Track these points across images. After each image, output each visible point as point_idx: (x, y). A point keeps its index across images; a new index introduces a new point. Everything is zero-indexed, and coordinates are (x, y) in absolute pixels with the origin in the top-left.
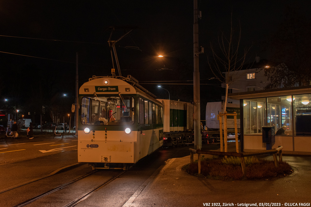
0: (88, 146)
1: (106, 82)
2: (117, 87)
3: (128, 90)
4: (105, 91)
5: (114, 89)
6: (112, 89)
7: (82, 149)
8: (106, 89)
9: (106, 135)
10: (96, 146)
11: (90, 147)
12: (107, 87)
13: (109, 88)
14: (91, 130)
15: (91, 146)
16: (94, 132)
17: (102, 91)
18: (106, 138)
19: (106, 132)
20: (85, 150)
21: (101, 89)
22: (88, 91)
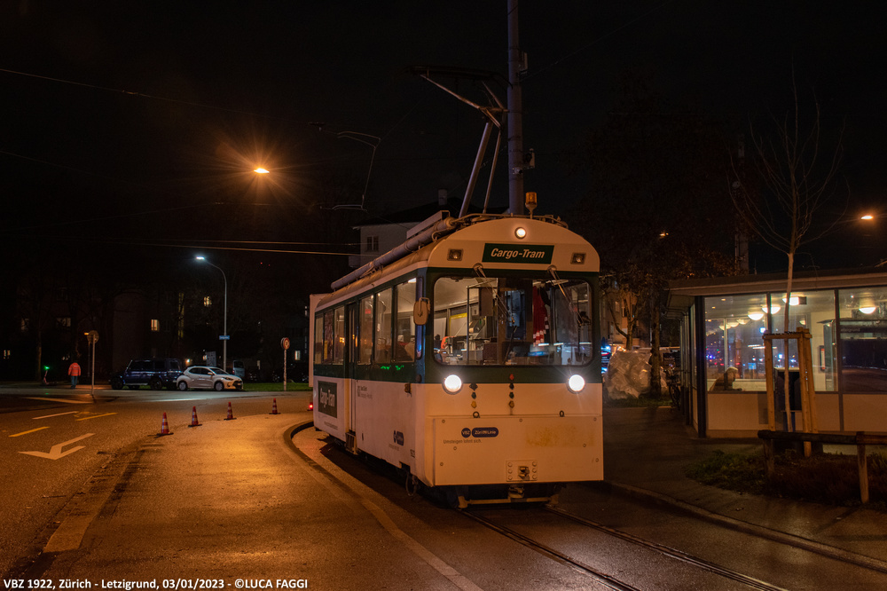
0: (466, 433)
1: (521, 233)
2: (548, 250)
3: (579, 261)
4: (512, 260)
5: (541, 254)
6: (534, 255)
7: (446, 442)
8: (514, 254)
9: (512, 395)
10: (492, 432)
11: (471, 437)
12: (520, 247)
13: (526, 251)
14: (464, 382)
15: (477, 433)
16: (474, 387)
17: (502, 260)
18: (511, 405)
19: (512, 387)
20: (455, 445)
21: (501, 254)
22: (459, 259)
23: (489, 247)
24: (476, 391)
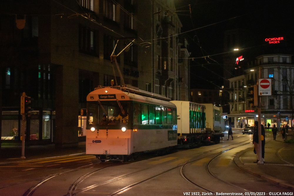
0: (93, 142)
1: (106, 92)
2: (114, 95)
3: (123, 98)
4: (106, 98)
5: (113, 97)
6: (111, 97)
7: (89, 144)
8: (106, 97)
9: (107, 132)
10: (99, 141)
11: (95, 143)
12: (107, 95)
13: (109, 96)
14: (96, 129)
15: (96, 141)
16: (98, 130)
17: (104, 98)
18: (107, 135)
19: (107, 130)
20: (91, 144)
21: (103, 97)
22: (93, 99)
23: (99, 96)
24: (98, 131)
